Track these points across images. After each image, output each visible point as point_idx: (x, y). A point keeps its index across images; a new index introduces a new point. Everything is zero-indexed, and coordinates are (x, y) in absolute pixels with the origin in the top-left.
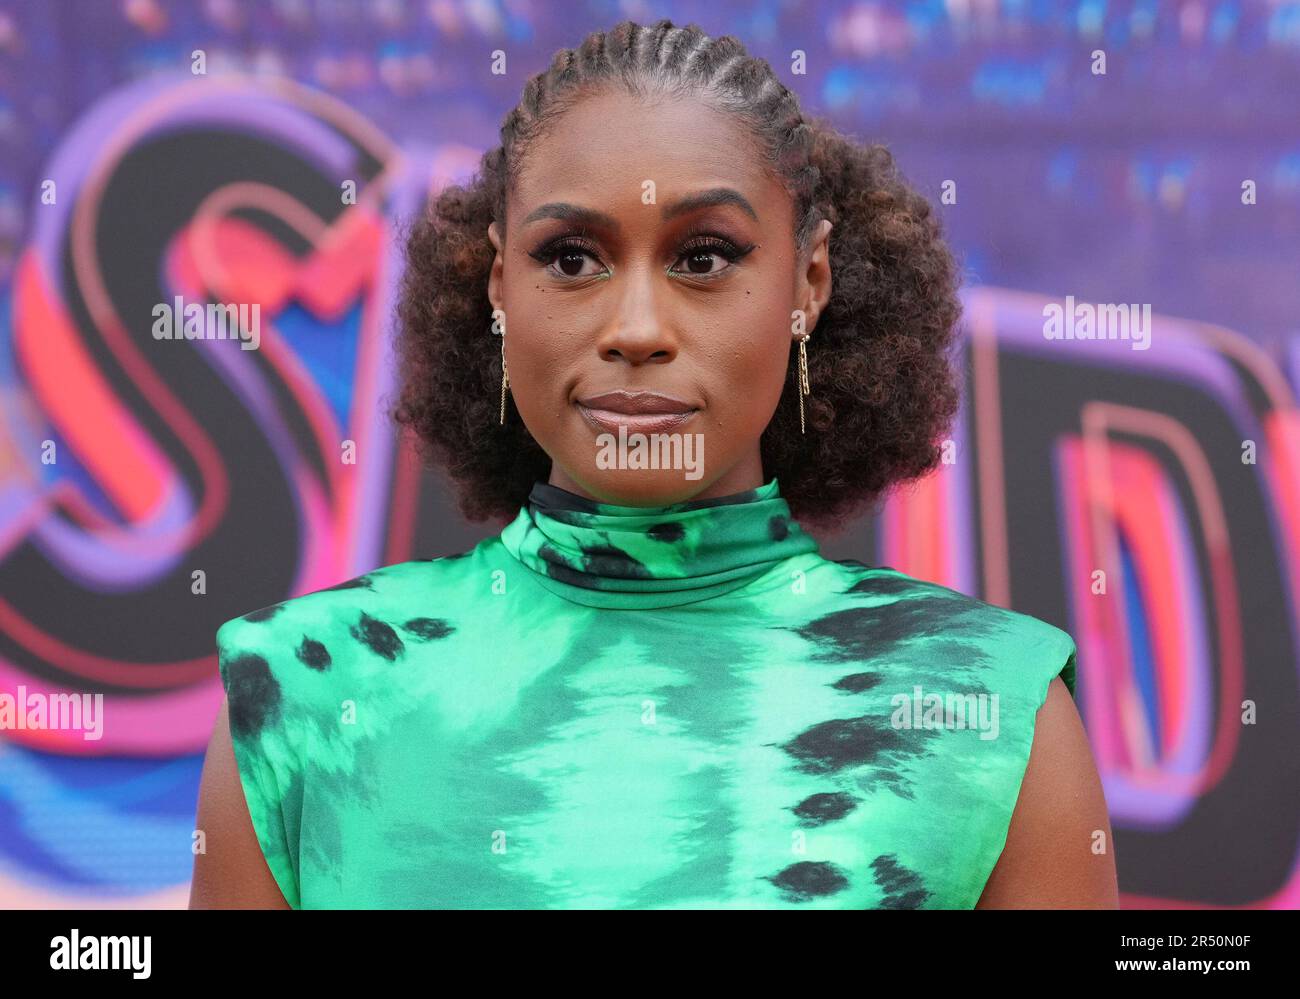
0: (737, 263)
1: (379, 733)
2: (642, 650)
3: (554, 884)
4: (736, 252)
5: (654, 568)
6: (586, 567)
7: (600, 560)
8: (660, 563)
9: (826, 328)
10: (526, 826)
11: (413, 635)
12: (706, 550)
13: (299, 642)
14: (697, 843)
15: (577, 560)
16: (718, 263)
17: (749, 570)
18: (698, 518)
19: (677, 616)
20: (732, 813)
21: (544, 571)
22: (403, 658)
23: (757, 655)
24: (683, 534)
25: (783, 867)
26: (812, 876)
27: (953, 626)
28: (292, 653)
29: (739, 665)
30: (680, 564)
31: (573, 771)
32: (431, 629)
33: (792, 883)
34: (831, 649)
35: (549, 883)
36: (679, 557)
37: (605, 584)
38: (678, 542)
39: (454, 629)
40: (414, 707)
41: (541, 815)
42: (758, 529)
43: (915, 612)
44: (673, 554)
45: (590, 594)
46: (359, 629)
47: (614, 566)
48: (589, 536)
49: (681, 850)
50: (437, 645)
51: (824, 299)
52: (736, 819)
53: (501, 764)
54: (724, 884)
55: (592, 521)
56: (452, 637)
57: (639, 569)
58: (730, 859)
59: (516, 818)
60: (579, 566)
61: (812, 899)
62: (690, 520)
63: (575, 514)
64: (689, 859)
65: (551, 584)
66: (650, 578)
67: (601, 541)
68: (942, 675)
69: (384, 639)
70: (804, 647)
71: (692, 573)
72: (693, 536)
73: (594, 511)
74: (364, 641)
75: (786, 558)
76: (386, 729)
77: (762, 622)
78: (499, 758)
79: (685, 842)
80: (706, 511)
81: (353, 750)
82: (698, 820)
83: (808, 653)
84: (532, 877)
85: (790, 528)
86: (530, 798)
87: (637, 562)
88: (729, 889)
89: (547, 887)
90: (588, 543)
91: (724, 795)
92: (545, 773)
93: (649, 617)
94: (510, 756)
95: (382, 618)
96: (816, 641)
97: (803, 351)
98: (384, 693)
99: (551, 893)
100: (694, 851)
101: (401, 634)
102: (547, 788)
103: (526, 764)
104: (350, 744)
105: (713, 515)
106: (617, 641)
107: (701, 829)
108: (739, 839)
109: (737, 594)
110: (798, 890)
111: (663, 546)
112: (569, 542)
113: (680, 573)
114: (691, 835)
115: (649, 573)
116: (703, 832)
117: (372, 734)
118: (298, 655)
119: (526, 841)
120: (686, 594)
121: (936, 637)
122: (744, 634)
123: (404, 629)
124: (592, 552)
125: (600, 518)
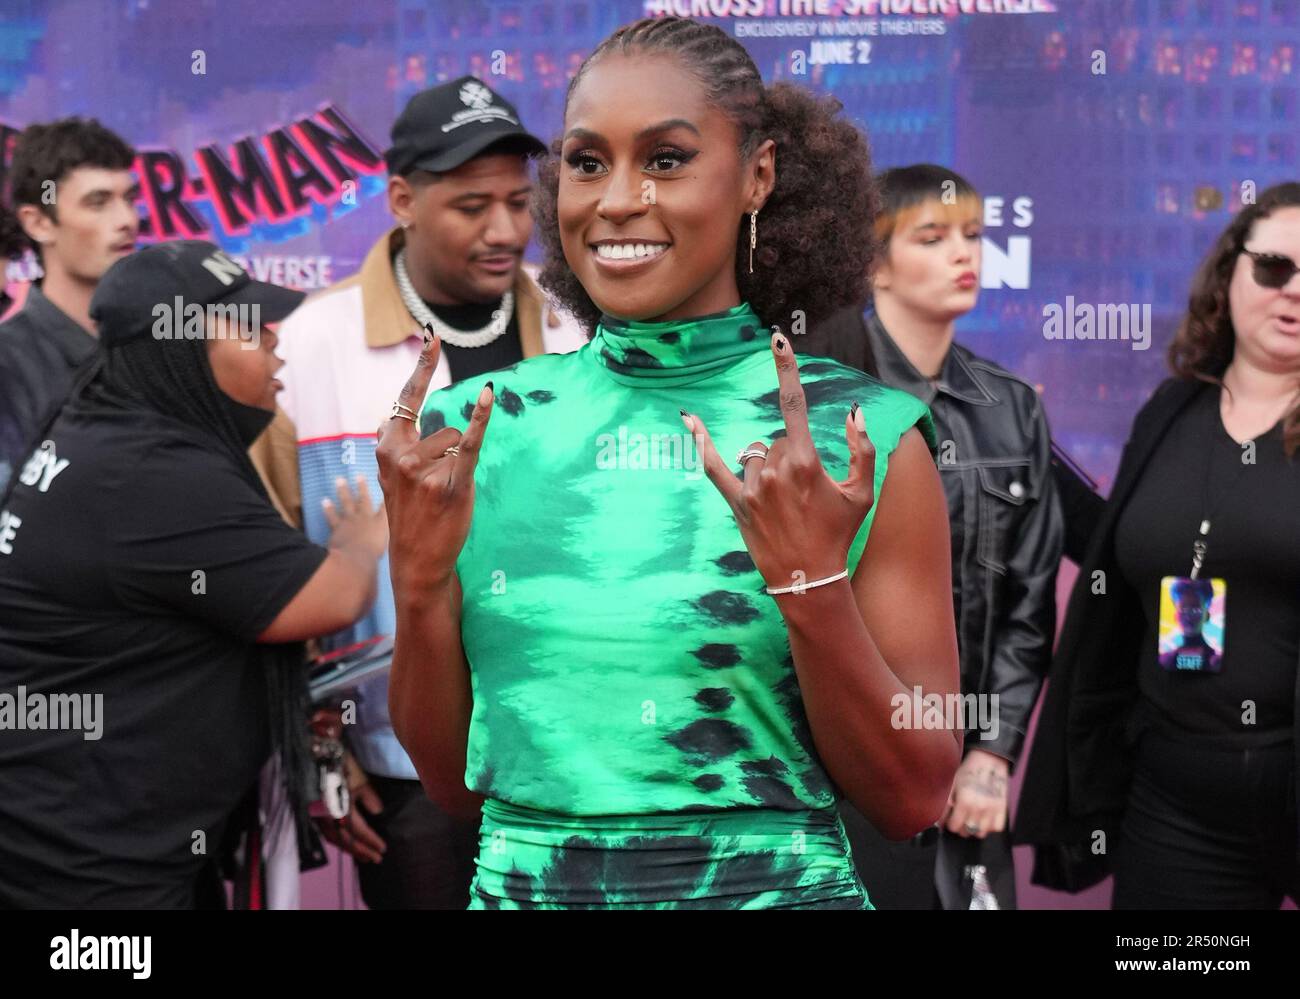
0: (686, 162)
1: (504, 463)
2: (657, 413)
3: (593, 560)
4: (685, 156)
5: (664, 362)
6: (625, 361)
7: (633, 357)
8: (667, 357)
9: (772, 207)
10: (578, 524)
11: (532, 401)
12: (696, 348)
13: (463, 405)
14: (675, 537)
15: (619, 356)
16: (676, 163)
17: (725, 361)
18: (689, 328)
19: (679, 392)
20: (697, 518)
21: (605, 364)
22: (523, 415)
23: (725, 417)
24: (679, 339)
25: (723, 553)
26: (739, 560)
27: (844, 398)
28: (459, 412)
29: (713, 423)
30: (679, 357)
31: (610, 489)
32: (542, 397)
33: (728, 564)
34: (771, 412)
35: (589, 559)
36: (678, 354)
37: (637, 371)
38: (677, 344)
39: (555, 398)
40: (525, 446)
41: (587, 517)
42: (732, 334)
43: (826, 388)
44: (674, 351)
45: (628, 378)
46: (500, 398)
47: (640, 360)
48: (626, 342)
49: (666, 541)
50: (545, 407)
51: (770, 189)
52: (699, 522)
53: (570, 485)
54: (688, 563)
55: (626, 333)
56: (553, 403)
57: (655, 363)
58: (693, 547)
59: (574, 519)
60: (621, 360)
61: (738, 575)
62: (685, 330)
63: (617, 328)
64: (670, 546)
65: (608, 371)
66: (661, 368)
67: (632, 345)
68: (833, 431)
69: (514, 404)
70: (755, 411)
71: (687, 363)
72: (686, 339)
73: (627, 326)
74: (501, 405)
75: (755, 352)
76: (508, 460)
77: (733, 394)
78: (569, 482)
79: (668, 536)
80: (694, 324)
81: (486, 472)
82: (677, 522)
83: (757, 415)
84: (580, 556)
85: (757, 333)
86: (584, 507)
87: (654, 358)
88: (690, 566)
89: (588, 562)
90: (626, 347)
91: (694, 507)
92: (593, 491)
93: (663, 393)
94: (575, 480)
95: (516, 390)
96: (763, 408)
97: (754, 221)
98: (508, 438)
99: (589, 565)
100: (673, 541)
101: (524, 401)
102: (593, 501)
103: (583, 486)
104: (485, 468)
105: (699, 326)
106: (642, 409)
107: (679, 528)
108: (699, 534)
109: (719, 376)
110: (731, 569)
111: (668, 347)
112: (616, 346)
113: (678, 363)
114: (672, 531)
115: (661, 364)
116: (679, 530)
117: (499, 464)
118: (462, 413)
119: (579, 533)
120: (685, 378)
121: (833, 406)
122: (719, 402)
123: (526, 397)
124: (629, 352)
125: (631, 330)
